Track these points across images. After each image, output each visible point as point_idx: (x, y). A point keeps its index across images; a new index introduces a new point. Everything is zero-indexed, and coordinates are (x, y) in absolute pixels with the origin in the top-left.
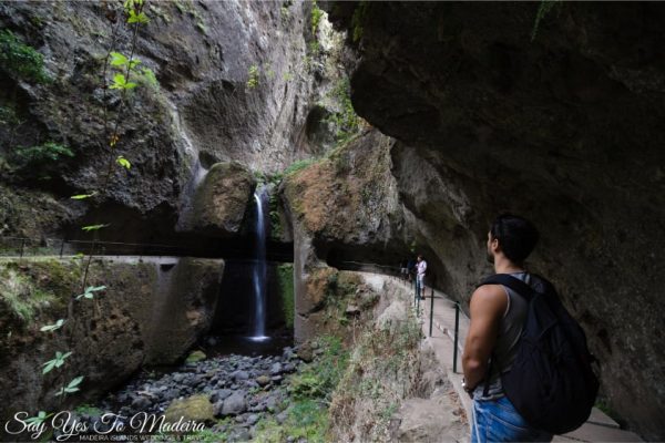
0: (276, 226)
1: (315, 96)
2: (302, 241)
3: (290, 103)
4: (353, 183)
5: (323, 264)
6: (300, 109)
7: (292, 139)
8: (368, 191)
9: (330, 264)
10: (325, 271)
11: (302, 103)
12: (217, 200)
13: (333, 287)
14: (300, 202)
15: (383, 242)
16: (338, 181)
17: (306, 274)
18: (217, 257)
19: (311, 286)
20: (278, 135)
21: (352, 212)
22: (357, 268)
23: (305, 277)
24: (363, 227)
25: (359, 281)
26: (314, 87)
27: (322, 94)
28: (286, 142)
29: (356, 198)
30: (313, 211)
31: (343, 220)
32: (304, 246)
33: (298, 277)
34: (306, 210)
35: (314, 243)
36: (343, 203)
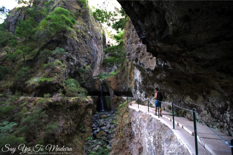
0: (104, 89)
1: (105, 57)
2: (111, 92)
3: (100, 60)
4: (119, 81)
5: (115, 96)
6: (102, 60)
7: (100, 67)
8: (122, 82)
9: (117, 95)
10: (116, 97)
11: (103, 59)
12: (96, 85)
13: (118, 99)
14: (110, 85)
15: (126, 92)
16: (117, 80)
17: (113, 97)
18: (96, 95)
19: (114, 100)
20: (98, 67)
21: (120, 86)
22: (121, 96)
23: (113, 98)
24: (122, 89)
25: (122, 98)
26: (105, 55)
27: (106, 56)
28: (99, 68)
29: (120, 83)
30: (113, 86)
31: (118, 88)
32: (112, 93)
33: (111, 98)
34: (112, 86)
35: (114, 92)
36: (118, 84)
